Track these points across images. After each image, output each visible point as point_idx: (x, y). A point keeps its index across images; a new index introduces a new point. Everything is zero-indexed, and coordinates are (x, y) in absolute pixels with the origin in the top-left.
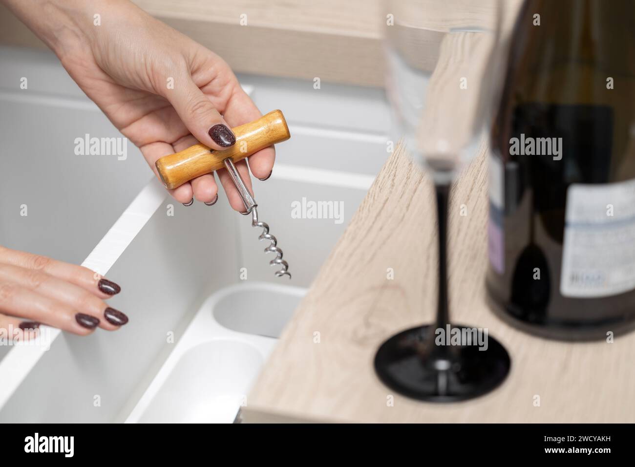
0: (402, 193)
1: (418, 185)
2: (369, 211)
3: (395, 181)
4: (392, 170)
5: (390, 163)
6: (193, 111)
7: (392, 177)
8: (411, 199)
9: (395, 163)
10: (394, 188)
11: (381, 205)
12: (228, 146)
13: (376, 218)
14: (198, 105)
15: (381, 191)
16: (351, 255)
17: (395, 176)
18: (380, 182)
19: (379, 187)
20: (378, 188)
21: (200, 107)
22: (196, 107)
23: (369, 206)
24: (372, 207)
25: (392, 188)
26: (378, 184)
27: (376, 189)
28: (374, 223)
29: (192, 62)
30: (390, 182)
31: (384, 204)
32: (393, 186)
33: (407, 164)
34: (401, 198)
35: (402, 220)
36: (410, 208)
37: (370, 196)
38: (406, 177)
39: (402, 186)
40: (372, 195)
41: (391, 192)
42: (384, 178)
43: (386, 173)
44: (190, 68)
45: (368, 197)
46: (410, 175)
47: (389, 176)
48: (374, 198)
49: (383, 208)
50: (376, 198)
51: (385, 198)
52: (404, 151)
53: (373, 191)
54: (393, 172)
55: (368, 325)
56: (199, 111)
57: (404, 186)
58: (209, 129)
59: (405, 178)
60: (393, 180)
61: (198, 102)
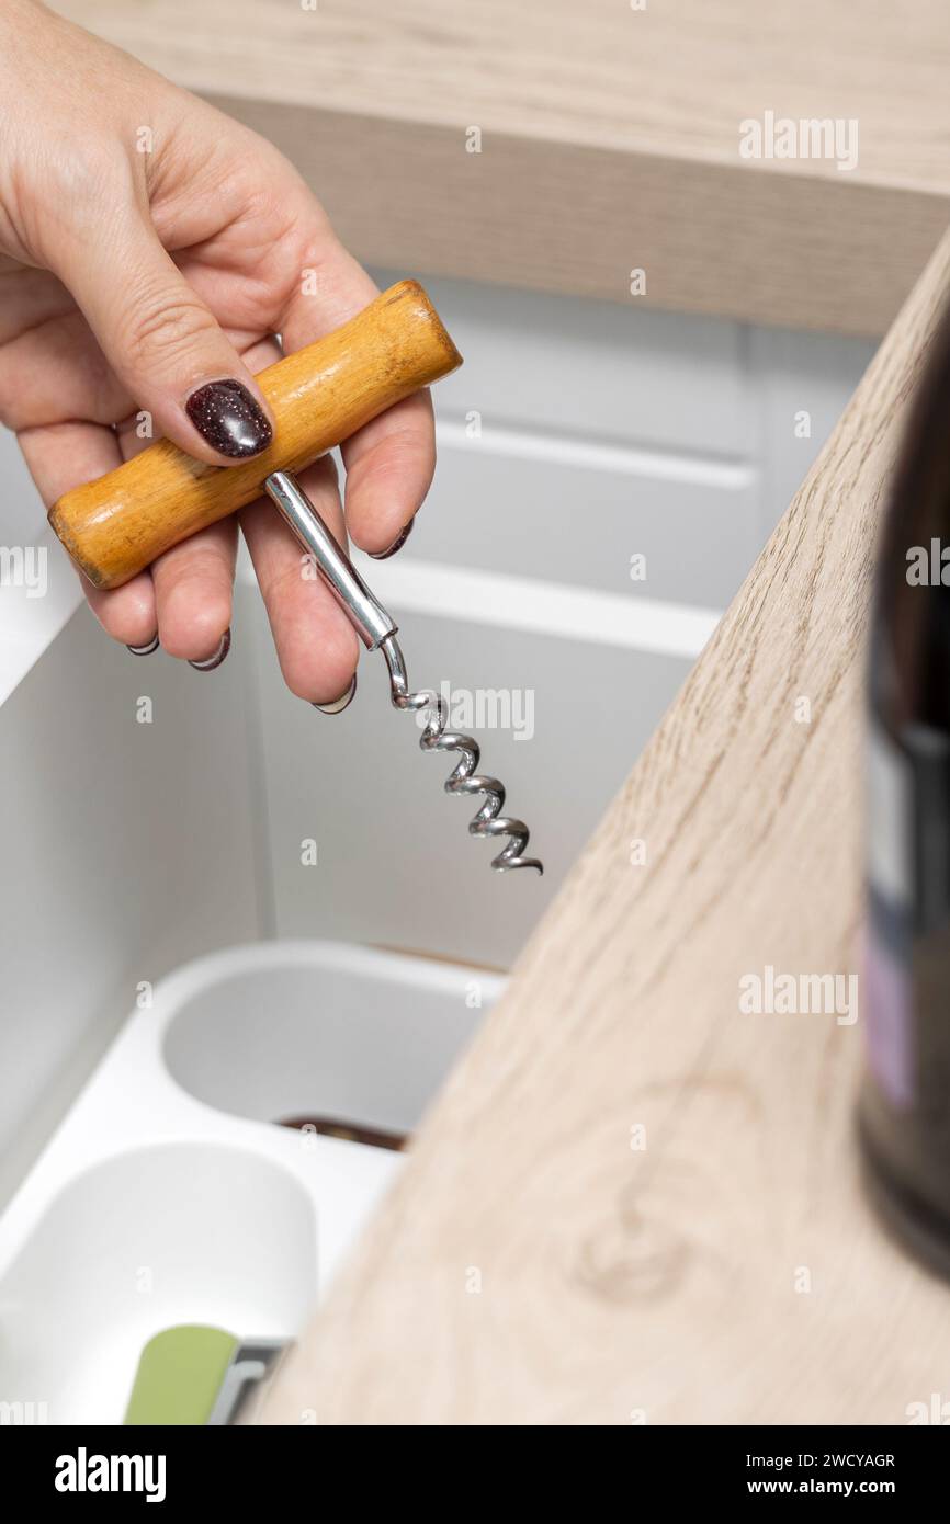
0: (766, 740)
1: (823, 708)
2: (659, 798)
3: (749, 691)
4: (742, 651)
5: (736, 624)
6: (142, 337)
7: (739, 677)
8: (798, 759)
9: (754, 626)
10: (746, 715)
11: (699, 778)
12: (246, 452)
13: (680, 826)
14: (158, 320)
15: (704, 724)
16: (590, 962)
17: (749, 672)
18: (698, 698)
19: (697, 711)
20: (692, 714)
21: (166, 322)
22: (151, 324)
23: (661, 782)
24: (670, 783)
25: (739, 718)
26: (692, 701)
27: (685, 718)
28: (671, 843)
29: (161, 158)
30: (732, 693)
31: (711, 773)
32: (741, 707)
33: (791, 629)
34: (765, 753)
35: (764, 835)
36: (794, 793)
37: (664, 743)
38: (786, 676)
39: (770, 709)
40: (670, 742)
41: (733, 731)
42: (714, 677)
43: (722, 658)
44: (149, 178)
45: (659, 747)
46: (799, 667)
47: (732, 672)
48: (677, 755)
49: (704, 788)
50: (684, 750)
51: (712, 753)
52: (785, 579)
53: (675, 726)
54: (745, 658)
55: (632, 1222)
56: (160, 336)
57: (777, 711)
58: (187, 397)
59: (783, 680)
60: (744, 686)
61: (161, 305)
